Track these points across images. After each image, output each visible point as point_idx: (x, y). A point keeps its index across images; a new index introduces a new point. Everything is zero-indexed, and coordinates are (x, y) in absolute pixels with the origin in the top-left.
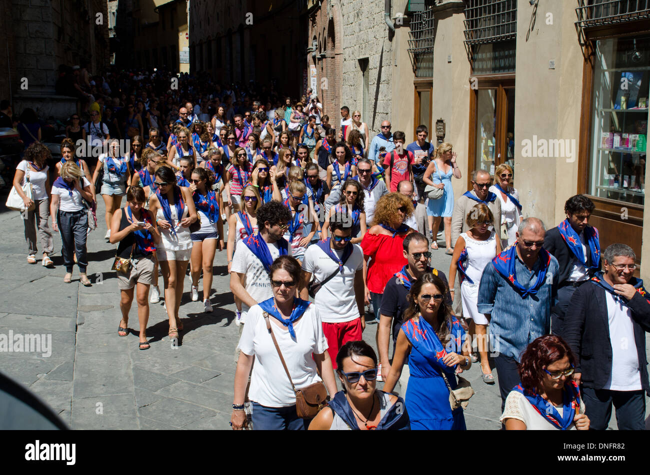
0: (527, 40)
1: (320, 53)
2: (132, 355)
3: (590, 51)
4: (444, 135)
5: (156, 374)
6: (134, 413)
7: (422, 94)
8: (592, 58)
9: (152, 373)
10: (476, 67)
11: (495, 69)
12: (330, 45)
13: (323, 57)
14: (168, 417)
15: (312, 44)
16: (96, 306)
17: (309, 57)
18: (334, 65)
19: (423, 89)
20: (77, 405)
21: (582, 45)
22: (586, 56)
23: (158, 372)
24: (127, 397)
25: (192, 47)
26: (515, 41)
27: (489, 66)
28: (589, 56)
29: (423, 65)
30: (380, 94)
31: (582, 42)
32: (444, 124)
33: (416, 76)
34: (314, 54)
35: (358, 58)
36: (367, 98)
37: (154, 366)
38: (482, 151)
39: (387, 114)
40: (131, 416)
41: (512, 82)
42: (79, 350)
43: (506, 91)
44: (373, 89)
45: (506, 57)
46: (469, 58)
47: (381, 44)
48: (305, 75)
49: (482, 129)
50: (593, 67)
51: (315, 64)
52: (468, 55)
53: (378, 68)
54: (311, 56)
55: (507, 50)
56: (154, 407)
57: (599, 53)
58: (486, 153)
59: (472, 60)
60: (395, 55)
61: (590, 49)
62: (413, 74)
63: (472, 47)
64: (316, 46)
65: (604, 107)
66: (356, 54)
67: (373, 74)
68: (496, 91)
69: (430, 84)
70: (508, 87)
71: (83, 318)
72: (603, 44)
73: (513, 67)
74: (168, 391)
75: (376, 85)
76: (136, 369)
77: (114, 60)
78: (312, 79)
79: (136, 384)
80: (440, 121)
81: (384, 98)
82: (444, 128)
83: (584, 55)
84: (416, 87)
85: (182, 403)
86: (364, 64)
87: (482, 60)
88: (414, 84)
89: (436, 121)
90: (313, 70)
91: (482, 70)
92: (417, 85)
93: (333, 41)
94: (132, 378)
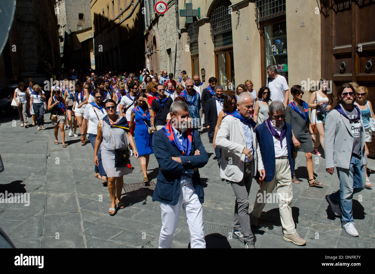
0: (236, 29)
1: (150, 52)
2: (72, 166)
3: (262, 32)
4: (205, 75)
5: (83, 171)
6: (74, 185)
7: (195, 60)
8: (263, 34)
9: (81, 171)
10: (216, 45)
11: (224, 45)
12: (154, 47)
13: (152, 54)
14: (89, 186)
15: (147, 50)
16: (56, 150)
17: (146, 55)
18: (156, 56)
19: (195, 58)
20: (48, 184)
21: (259, 29)
22: (261, 34)
23: (84, 171)
24: (70, 180)
25: (96, 58)
26: (231, 31)
27: (222, 44)
28: (262, 34)
29: (194, 48)
30: (176, 62)
31: (259, 28)
32: (205, 70)
33: (191, 53)
34: (148, 54)
35: (166, 49)
36: (171, 66)
37: (82, 169)
38: (221, 81)
39: (180, 70)
40: (72, 186)
41: (231, 49)
42: (49, 165)
43: (230, 53)
44: (173, 61)
45: (229, 39)
46: (213, 41)
47: (176, 41)
48: (144, 63)
49: (221, 72)
50: (264, 38)
51: (149, 58)
52: (213, 40)
53: (175, 52)
54: (147, 55)
55: (228, 36)
56: (82, 183)
57: (266, 33)
58: (223, 82)
59: (215, 42)
60: (182, 45)
61: (262, 30)
62: (190, 52)
63: (214, 37)
64: (149, 50)
65: (270, 54)
66: (165, 48)
67: (173, 55)
68: (225, 54)
69: (197, 55)
70: (230, 51)
71: (50, 154)
72: (267, 29)
73: (232, 43)
74: (88, 177)
75: (174, 59)
76: (74, 170)
77: (63, 67)
78: (148, 64)
79: (74, 175)
80: (203, 69)
81: (178, 64)
82: (205, 72)
83: (260, 34)
84: (192, 58)
85: (95, 181)
86: (169, 51)
87: (219, 42)
88: (191, 56)
89: (201, 70)
90: (148, 61)
91: (219, 46)
92: (192, 57)
93: (156, 46)
94: (72, 173)
